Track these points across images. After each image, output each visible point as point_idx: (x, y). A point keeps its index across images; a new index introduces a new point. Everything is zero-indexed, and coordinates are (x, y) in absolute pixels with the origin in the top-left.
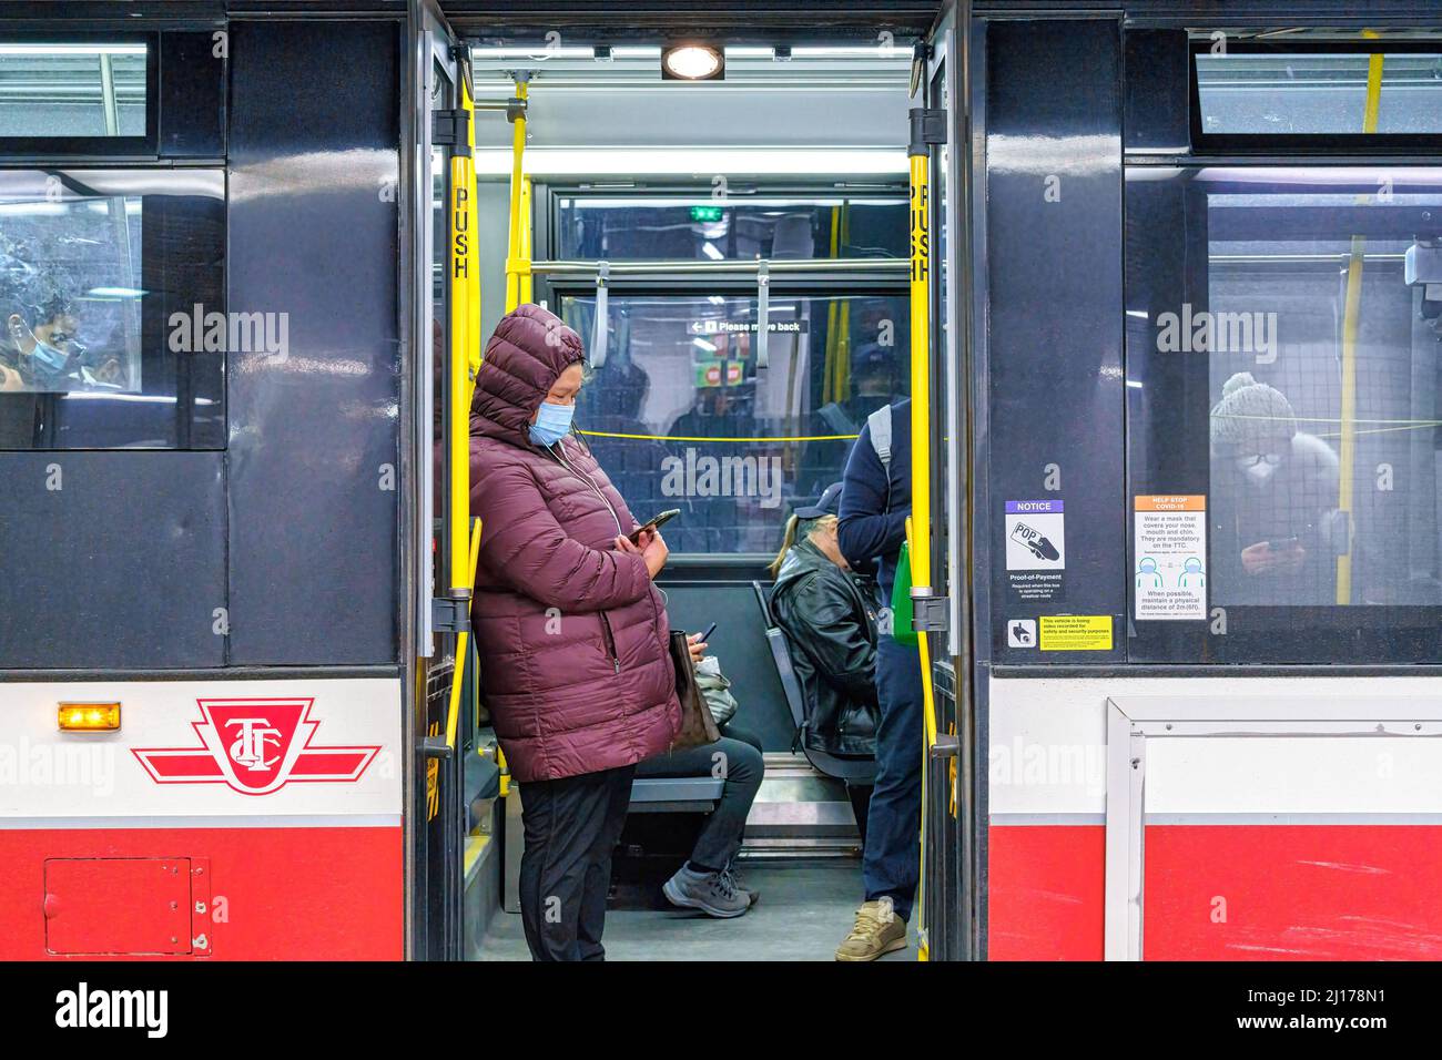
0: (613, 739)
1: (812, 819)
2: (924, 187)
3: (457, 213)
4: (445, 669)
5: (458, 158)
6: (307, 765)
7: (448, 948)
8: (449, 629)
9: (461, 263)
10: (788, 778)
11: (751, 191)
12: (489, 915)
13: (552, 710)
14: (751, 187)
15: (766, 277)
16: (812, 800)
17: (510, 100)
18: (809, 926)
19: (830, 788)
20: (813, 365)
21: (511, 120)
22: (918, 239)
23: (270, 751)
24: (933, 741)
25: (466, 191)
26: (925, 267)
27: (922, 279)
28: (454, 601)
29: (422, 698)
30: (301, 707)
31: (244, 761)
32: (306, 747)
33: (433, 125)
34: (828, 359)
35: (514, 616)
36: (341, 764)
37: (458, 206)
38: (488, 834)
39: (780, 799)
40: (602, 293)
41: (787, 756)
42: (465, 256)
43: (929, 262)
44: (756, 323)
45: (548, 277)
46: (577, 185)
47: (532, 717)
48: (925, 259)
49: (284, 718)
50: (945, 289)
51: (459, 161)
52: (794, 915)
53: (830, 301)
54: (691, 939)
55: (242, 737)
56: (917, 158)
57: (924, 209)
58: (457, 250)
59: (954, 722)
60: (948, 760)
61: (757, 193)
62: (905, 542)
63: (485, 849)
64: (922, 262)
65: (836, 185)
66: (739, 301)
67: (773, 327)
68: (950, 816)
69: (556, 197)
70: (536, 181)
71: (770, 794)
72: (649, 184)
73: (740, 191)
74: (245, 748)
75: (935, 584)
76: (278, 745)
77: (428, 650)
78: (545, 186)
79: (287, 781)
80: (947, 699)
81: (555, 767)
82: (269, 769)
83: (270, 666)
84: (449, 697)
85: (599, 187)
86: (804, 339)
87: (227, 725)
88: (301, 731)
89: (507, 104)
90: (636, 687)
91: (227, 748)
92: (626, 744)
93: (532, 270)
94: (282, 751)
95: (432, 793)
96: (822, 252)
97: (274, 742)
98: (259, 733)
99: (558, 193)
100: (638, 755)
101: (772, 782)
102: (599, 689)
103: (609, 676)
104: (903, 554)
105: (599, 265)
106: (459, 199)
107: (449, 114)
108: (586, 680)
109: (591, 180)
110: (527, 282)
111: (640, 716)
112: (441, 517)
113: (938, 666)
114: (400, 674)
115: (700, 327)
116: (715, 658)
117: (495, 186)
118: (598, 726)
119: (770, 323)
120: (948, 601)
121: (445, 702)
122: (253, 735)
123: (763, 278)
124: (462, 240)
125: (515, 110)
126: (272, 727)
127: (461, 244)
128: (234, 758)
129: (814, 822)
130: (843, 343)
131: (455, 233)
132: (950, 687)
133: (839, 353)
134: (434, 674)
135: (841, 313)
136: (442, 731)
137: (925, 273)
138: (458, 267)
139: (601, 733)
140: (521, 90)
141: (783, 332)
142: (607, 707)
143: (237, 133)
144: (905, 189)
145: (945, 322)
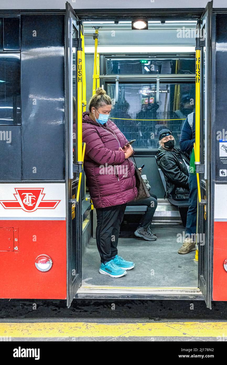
0: (118, 198)
1: (169, 215)
2: (199, 58)
3: (79, 65)
4: (76, 181)
5: (79, 51)
6: (42, 205)
7: (78, 250)
8: (77, 172)
9: (80, 78)
10: (163, 205)
11: (155, 57)
12: (89, 239)
13: (102, 191)
14: (155, 56)
15: (159, 79)
16: (170, 210)
17: (94, 34)
18: (169, 243)
19: (174, 208)
20: (171, 101)
21: (94, 39)
22: (197, 72)
23: (33, 201)
24: (200, 201)
25: (81, 60)
26: (199, 79)
27: (199, 82)
28: (78, 165)
29: (70, 189)
30: (41, 190)
31: (26, 203)
32: (42, 200)
33: (72, 42)
34: (174, 100)
35: (93, 167)
36: (50, 204)
37: (79, 63)
38: (89, 219)
39: (162, 210)
40: (117, 83)
41: (163, 200)
42: (81, 76)
43: (200, 78)
44: (156, 90)
45: (104, 79)
46: (111, 55)
47: (98, 192)
48: (199, 77)
49: (36, 193)
50: (204, 82)
51: (79, 52)
52: (165, 240)
53: (175, 85)
54: (139, 246)
55: (26, 198)
56: (197, 50)
57: (199, 64)
58: (79, 75)
59: (205, 196)
60: (204, 206)
61: (157, 57)
62: (193, 148)
63: (88, 223)
64: (198, 78)
65: (177, 55)
66: (152, 84)
67: (161, 91)
68: (204, 219)
69: (106, 58)
70: (101, 54)
71: (159, 209)
72: (129, 55)
73: (152, 57)
74: (27, 201)
75: (201, 161)
76: (35, 200)
77: (72, 177)
78: (103, 56)
79: (37, 209)
80: (204, 190)
81: (104, 205)
82: (33, 206)
83: (33, 180)
84: (77, 188)
85: (117, 56)
86: (169, 94)
87: (22, 195)
88: (41, 196)
89: (93, 35)
90: (124, 184)
91: (22, 200)
92: (121, 199)
93: (99, 77)
94: (36, 201)
95: (73, 213)
96: (173, 72)
97: (34, 199)
98: (30, 197)
99: (106, 57)
100: (125, 202)
101: (160, 206)
102: (114, 185)
103: (116, 182)
104: (193, 151)
105: (116, 76)
106: (79, 62)
107: (77, 39)
108: (110, 183)
109: (115, 54)
110: (98, 81)
111: (125, 192)
112: (75, 142)
113: (202, 181)
114: (65, 182)
115: (142, 91)
116: (145, 175)
117: (90, 56)
118: (114, 194)
119: (160, 90)
120: (204, 165)
121: (77, 189)
122: (29, 197)
123: (158, 80)
124: (80, 72)
125: (95, 36)
126: (33, 195)
127: (80, 73)
128: (24, 203)
129: (170, 216)
130: (178, 95)
131: (78, 70)
132: (205, 187)
133: (177, 98)
134: (73, 183)
135: (178, 88)
136: (76, 198)
137: (199, 81)
138: (79, 79)
139: (115, 196)
140: (97, 31)
141: (163, 93)
142: (116, 190)
143: (23, 44)
144: (194, 56)
145: (204, 90)
